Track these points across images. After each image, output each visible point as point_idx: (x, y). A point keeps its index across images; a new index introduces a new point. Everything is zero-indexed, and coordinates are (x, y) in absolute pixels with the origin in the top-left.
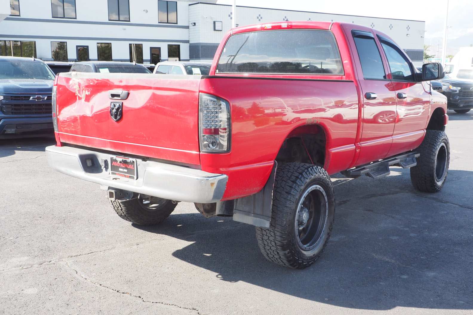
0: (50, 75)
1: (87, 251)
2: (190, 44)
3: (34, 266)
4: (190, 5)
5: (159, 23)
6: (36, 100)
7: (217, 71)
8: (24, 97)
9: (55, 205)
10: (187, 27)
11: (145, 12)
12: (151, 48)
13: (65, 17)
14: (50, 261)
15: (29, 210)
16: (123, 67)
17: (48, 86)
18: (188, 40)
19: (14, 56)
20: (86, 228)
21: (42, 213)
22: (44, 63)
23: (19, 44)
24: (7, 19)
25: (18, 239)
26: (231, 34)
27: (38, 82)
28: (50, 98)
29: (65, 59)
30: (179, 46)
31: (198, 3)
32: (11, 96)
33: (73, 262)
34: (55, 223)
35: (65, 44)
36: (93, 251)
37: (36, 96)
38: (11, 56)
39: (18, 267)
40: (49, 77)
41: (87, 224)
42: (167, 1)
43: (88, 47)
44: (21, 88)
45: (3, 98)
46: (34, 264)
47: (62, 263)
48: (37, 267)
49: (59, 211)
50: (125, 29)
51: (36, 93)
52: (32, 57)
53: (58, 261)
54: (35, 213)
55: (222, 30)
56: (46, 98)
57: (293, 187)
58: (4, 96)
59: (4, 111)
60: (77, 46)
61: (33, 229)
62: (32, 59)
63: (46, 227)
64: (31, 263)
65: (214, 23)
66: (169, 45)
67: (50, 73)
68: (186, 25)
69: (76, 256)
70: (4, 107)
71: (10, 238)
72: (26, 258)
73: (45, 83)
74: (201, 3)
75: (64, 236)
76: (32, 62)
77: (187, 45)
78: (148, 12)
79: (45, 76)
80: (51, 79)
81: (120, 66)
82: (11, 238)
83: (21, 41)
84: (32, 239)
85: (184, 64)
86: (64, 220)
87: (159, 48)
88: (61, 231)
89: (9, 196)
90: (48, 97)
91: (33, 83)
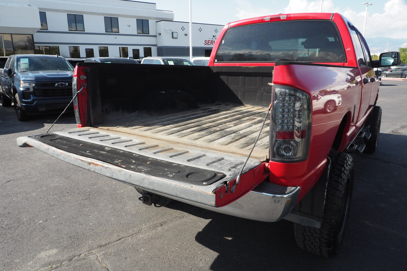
0: (69, 68)
1: (115, 237)
2: (158, 47)
3: (64, 263)
4: (156, 22)
5: (138, 33)
6: (60, 86)
7: (216, 60)
8: (51, 84)
9: (80, 178)
10: (156, 36)
11: (128, 27)
12: (133, 50)
13: (77, 30)
14: (80, 255)
15: (57, 184)
16: (121, 61)
17: (68, 75)
18: (156, 44)
19: (45, 54)
20: (110, 205)
21: (69, 187)
22: (64, 59)
23: (48, 48)
24: (38, 32)
25: (47, 222)
26: (229, 27)
27: (61, 72)
28: (70, 84)
29: (79, 57)
30: (151, 48)
31: (162, 21)
32: (41, 84)
33: (103, 254)
34: (81, 199)
35: (78, 48)
36: (120, 237)
37: (60, 83)
38: (44, 54)
39: (47, 266)
40: (69, 69)
41: (110, 200)
42: (142, 20)
43: (93, 49)
44: (48, 77)
45: (35, 85)
46: (63, 261)
47: (92, 257)
48: (66, 265)
49: (84, 185)
50: (116, 38)
51: (60, 81)
52: (56, 55)
53: (88, 253)
54: (63, 187)
55: (177, 38)
56: (67, 84)
57: (340, 182)
58: (36, 84)
59: (36, 95)
60: (86, 49)
61: (62, 208)
62: (56, 56)
63: (73, 205)
64: (60, 258)
65: (173, 33)
66: (144, 48)
67: (69, 66)
68: (155, 34)
69: (105, 245)
70: (36, 91)
71: (39, 222)
72: (55, 251)
73: (66, 73)
74: (164, 20)
75: (91, 216)
76: (55, 58)
77: (156, 47)
78: (130, 27)
79: (66, 69)
80: (70, 70)
81: (119, 60)
82: (41, 222)
83: (49, 46)
84: (61, 222)
85: (162, 58)
86: (89, 195)
87: (138, 50)
88: (87, 210)
89: (40, 169)
90: (69, 83)
91: (57, 73)
